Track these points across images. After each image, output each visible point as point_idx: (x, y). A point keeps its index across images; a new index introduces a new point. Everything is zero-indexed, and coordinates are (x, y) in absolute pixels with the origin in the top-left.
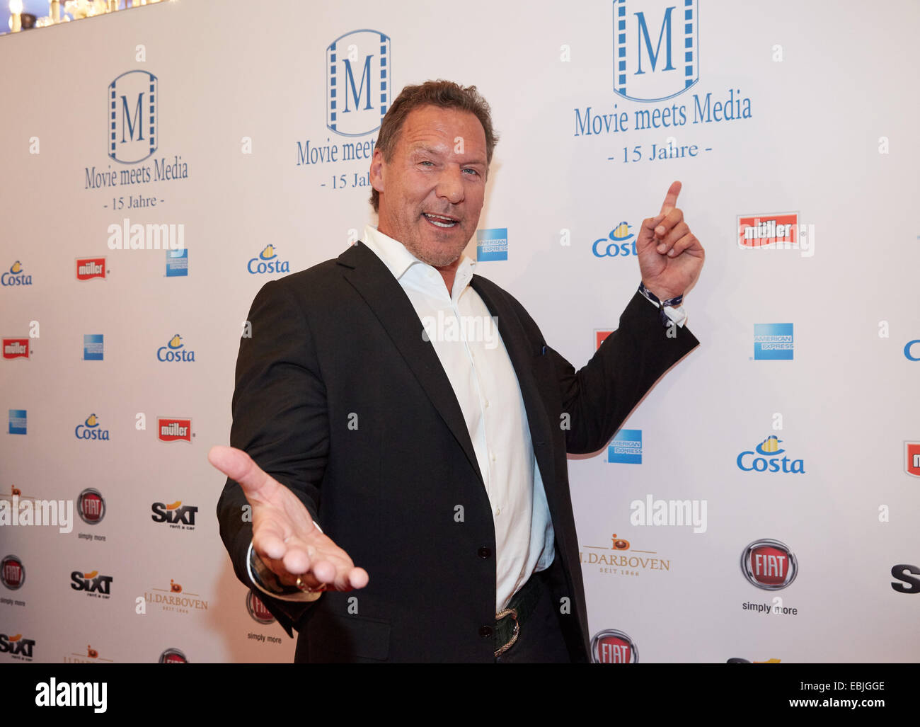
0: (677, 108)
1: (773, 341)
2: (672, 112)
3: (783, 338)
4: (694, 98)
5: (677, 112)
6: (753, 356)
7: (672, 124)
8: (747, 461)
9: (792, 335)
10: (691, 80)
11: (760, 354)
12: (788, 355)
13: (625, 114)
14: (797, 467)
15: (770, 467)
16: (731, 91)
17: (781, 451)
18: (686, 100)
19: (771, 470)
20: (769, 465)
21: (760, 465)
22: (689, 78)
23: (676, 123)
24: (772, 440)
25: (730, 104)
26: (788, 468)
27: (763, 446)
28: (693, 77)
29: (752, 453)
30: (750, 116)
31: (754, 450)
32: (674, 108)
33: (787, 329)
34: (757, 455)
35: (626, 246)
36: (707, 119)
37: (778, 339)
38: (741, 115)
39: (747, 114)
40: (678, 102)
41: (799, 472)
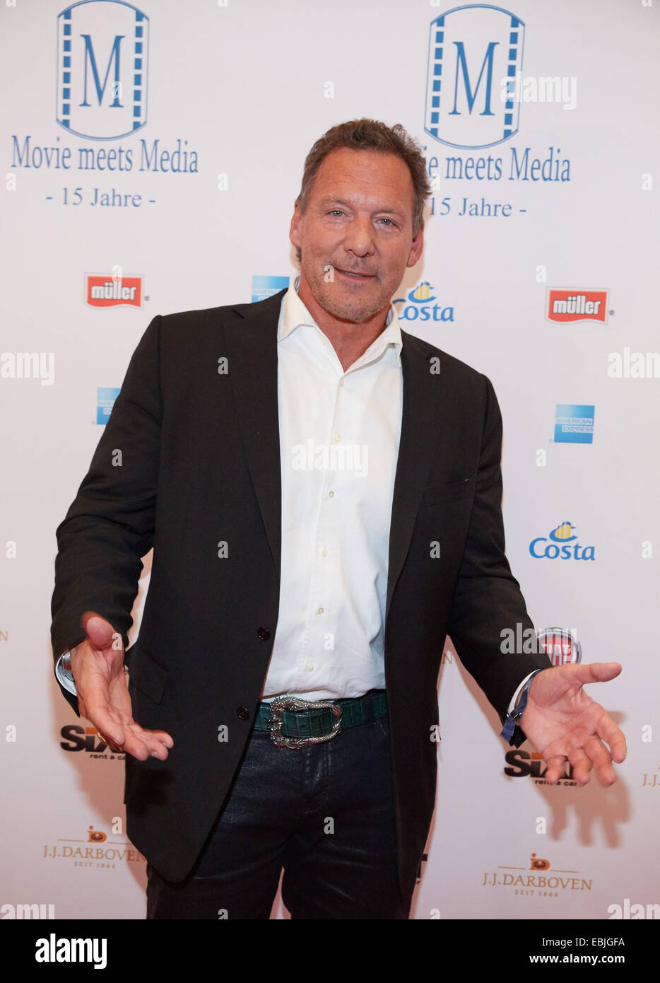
0: (492, 160)
1: (574, 423)
2: (487, 163)
3: (584, 421)
4: (512, 151)
5: (493, 164)
6: (553, 438)
7: (486, 178)
8: (540, 548)
9: (593, 418)
10: (510, 131)
11: (561, 437)
12: (587, 438)
13: (435, 158)
14: (588, 554)
15: (562, 554)
16: (551, 149)
17: (574, 538)
18: (503, 151)
19: (563, 558)
20: (561, 552)
21: (552, 552)
22: (508, 127)
23: (491, 176)
24: (565, 526)
25: (548, 163)
26: (580, 555)
27: (556, 532)
28: (512, 127)
29: (545, 540)
30: (568, 179)
31: (547, 536)
32: (490, 160)
33: (588, 412)
34: (550, 542)
35: (426, 310)
36: (524, 177)
37: (579, 421)
38: (560, 178)
39: (565, 177)
40: (494, 152)
41: (590, 559)
